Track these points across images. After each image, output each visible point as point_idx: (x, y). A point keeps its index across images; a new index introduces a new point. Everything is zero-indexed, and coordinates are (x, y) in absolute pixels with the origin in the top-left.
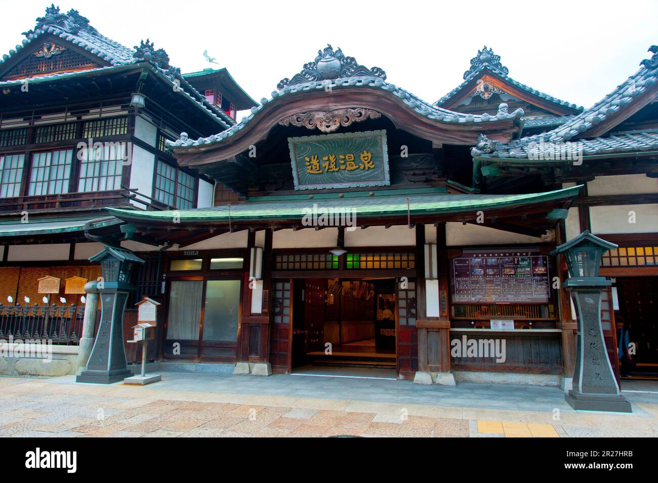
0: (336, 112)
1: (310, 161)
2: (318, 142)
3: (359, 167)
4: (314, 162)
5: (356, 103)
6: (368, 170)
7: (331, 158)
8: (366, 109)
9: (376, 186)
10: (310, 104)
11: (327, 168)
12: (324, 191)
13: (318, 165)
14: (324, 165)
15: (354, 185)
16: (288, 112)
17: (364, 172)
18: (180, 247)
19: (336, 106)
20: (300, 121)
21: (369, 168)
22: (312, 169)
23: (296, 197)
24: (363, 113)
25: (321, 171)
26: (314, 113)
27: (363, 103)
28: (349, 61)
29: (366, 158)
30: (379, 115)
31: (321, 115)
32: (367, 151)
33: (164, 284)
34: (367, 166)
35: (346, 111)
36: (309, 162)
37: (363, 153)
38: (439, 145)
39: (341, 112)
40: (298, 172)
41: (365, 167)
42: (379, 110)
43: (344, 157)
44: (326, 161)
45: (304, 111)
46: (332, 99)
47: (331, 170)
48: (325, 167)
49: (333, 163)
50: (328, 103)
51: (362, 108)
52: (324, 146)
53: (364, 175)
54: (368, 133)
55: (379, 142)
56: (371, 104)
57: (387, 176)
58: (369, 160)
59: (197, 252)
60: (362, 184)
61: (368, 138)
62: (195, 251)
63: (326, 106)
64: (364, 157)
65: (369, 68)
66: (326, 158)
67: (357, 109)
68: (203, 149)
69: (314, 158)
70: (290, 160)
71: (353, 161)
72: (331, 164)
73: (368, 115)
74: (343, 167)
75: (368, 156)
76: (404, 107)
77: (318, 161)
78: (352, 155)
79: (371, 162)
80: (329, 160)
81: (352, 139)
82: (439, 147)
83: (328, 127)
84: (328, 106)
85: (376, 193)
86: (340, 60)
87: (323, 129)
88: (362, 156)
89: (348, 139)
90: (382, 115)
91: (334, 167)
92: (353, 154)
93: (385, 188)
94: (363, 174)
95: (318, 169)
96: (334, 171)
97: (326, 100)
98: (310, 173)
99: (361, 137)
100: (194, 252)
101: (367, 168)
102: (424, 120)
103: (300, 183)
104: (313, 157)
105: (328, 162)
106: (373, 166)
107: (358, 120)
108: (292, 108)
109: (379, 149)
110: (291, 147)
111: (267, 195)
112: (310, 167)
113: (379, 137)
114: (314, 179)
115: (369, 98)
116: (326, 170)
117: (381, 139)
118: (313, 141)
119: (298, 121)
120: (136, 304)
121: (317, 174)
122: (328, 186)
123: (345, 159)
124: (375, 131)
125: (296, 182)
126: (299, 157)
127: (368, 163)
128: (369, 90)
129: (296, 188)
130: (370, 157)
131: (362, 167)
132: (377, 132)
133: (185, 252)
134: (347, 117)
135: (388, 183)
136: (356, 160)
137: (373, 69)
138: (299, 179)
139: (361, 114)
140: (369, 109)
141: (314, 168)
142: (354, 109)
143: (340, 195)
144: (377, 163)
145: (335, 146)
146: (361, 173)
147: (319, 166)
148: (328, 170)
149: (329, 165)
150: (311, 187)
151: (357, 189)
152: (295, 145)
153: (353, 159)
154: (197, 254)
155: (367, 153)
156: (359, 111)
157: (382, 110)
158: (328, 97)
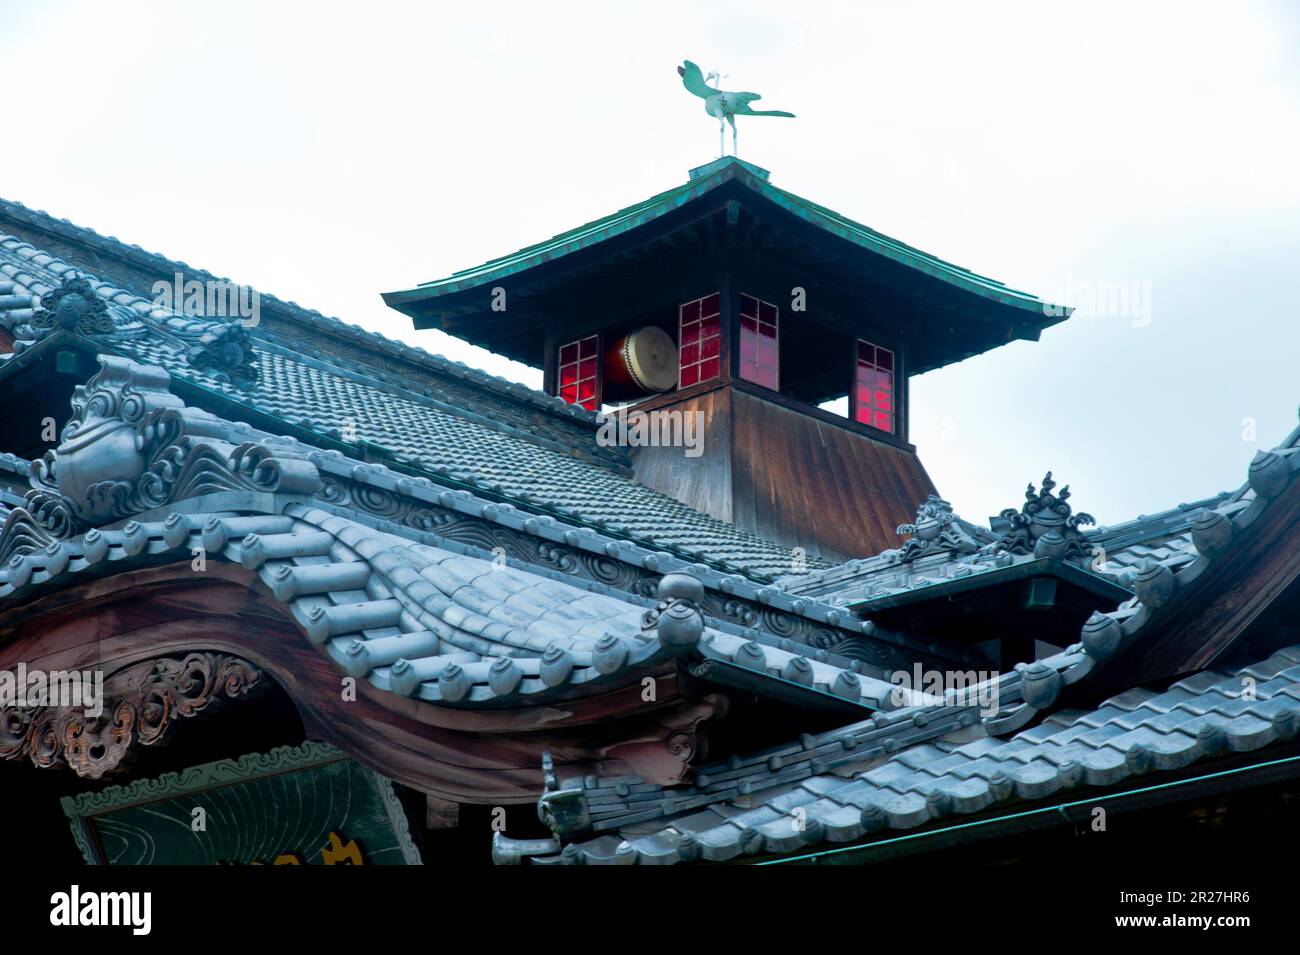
0: (126, 680)
8: (215, 653)
19: (122, 650)
20: (18, 737)
24: (206, 673)
27: (207, 627)
28: (163, 428)
30: (255, 678)
32: (339, 834)
35: (155, 671)
37: (330, 848)
38: (446, 813)
39: (137, 679)
42: (253, 656)
46: (111, 619)
50: (97, 639)
51: (202, 652)
56: (227, 628)
61: (328, 771)
65: (226, 455)
67: (190, 656)
73: (219, 682)
78: (297, 860)
83: (98, 752)
84: (99, 654)
86: (135, 431)
87: (84, 765)
90: (268, 677)
92: (295, 852)
97: (91, 630)
99: (304, 770)
107: (187, 708)
109: (377, 818)
118: (148, 805)
134: (155, 699)
137: (239, 454)
139: (198, 675)
140: (224, 655)
142: (178, 656)
145: (229, 818)
155: (345, 842)
156: (193, 666)
157: (264, 654)
158: (99, 608)
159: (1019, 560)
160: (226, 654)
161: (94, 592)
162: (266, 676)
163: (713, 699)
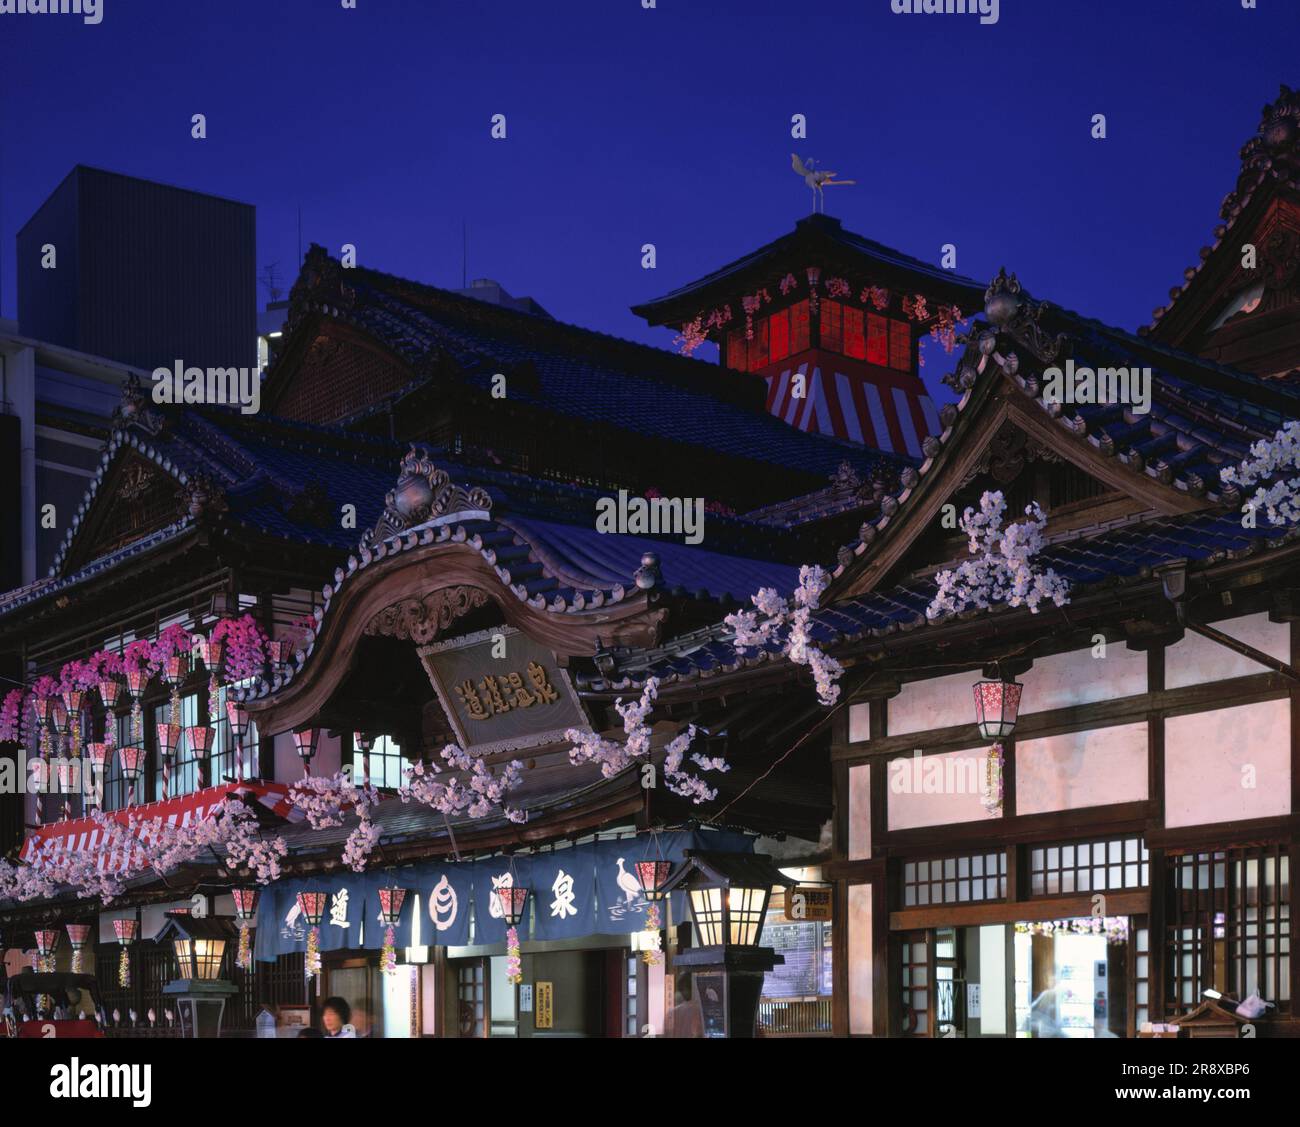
0: (431, 600)
1: (464, 693)
3: (536, 698)
4: (470, 694)
7: (491, 684)
8: (469, 586)
11: (492, 705)
12: (507, 757)
13: (477, 700)
14: (486, 701)
15: (543, 740)
17: (548, 709)
20: (389, 626)
21: (550, 699)
22: (472, 710)
24: (466, 596)
25: (487, 714)
26: (404, 604)
28: (440, 480)
29: (539, 679)
30: (485, 599)
32: (533, 663)
34: (546, 695)
35: (445, 595)
36: (464, 696)
39: (437, 598)
41: (544, 699)
42: (483, 587)
43: (505, 680)
44: (485, 690)
45: (392, 601)
46: (423, 570)
47: (500, 711)
48: (489, 705)
49: (497, 695)
50: (420, 579)
52: (474, 658)
56: (474, 574)
57: (584, 716)
58: (544, 683)
60: (556, 737)
63: (418, 588)
64: (535, 677)
66: (483, 685)
67: (459, 588)
69: (467, 687)
70: (434, 695)
71: (523, 687)
72: (496, 698)
73: (471, 600)
74: (514, 702)
75: (539, 675)
77: (474, 691)
78: (516, 675)
79: (550, 688)
80: (487, 688)
83: (424, 632)
84: (421, 587)
87: (418, 639)
88: (531, 674)
91: (501, 702)
92: (516, 671)
94: (548, 713)
95: (482, 709)
96: (504, 712)
97: (415, 575)
98: (473, 719)
101: (548, 701)
103: (468, 744)
104: (464, 685)
105: (489, 694)
106: (556, 694)
107: (459, 612)
108: (377, 597)
110: (426, 667)
112: (468, 706)
116: (493, 712)
119: (386, 625)
121: (484, 720)
122: (510, 746)
123: (510, 682)
125: (460, 741)
126: (448, 686)
127: (545, 688)
130: (543, 676)
131: (540, 700)
134: (446, 608)
136: (527, 685)
138: (463, 734)
139: (462, 596)
141: (474, 707)
143: (529, 762)
144: (558, 689)
146: (544, 712)
147: (481, 702)
149: (493, 699)
150: (486, 750)
152: (430, 662)
153: (520, 683)
155: (536, 666)
156: (460, 593)
157: (489, 587)
159: (867, 502)
160: (473, 587)
162: (490, 597)
163: (662, 610)
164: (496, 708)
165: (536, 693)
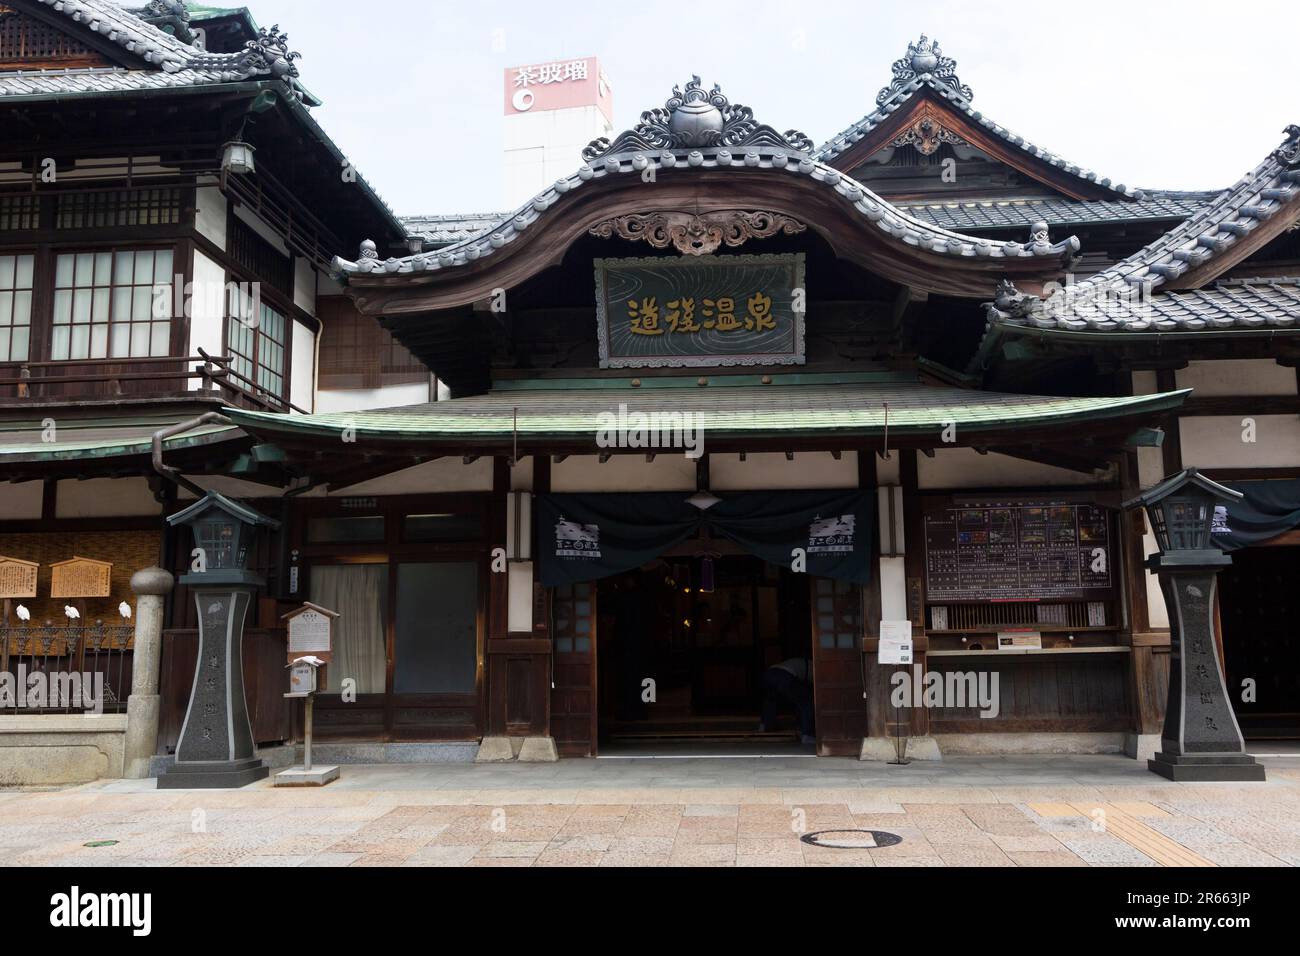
0: (714, 217)
1: (640, 306)
2: (660, 270)
3: (743, 325)
4: (649, 310)
5: (755, 200)
6: (760, 333)
7: (686, 304)
8: (775, 214)
9: (776, 364)
10: (657, 197)
11: (675, 324)
12: (667, 372)
13: (655, 317)
14: (668, 319)
15: (729, 361)
16: (609, 210)
17: (752, 335)
18: (330, 489)
19: (713, 203)
20: (636, 231)
21: (763, 327)
22: (641, 324)
23: (601, 383)
24: (771, 221)
25: (660, 331)
26: (665, 215)
27: (771, 202)
28: (740, 113)
29: (759, 308)
30: (803, 228)
31: (683, 220)
32: (762, 293)
33: (295, 571)
34: (760, 323)
35: (736, 215)
36: (637, 310)
37: (754, 298)
38: (920, 296)
39: (724, 217)
40: (609, 331)
41: (755, 326)
42: (802, 218)
43: (712, 304)
44: (675, 310)
45: (645, 210)
46: (705, 189)
47: (683, 330)
48: (671, 323)
49: (689, 315)
50: (696, 196)
51: (768, 212)
52: (672, 280)
53: (753, 342)
54: (768, 259)
55: (789, 277)
56: (785, 204)
57: (801, 346)
58: (764, 313)
59: (374, 500)
60: (747, 361)
61: (767, 267)
62: (369, 498)
63: (691, 204)
64: (756, 306)
65: (781, 132)
66: (674, 305)
67: (757, 213)
68: (420, 281)
69: (648, 304)
70: (594, 306)
71: (732, 313)
72: (685, 317)
73: (780, 226)
74: (708, 324)
75: (763, 304)
76: (854, 217)
77: (656, 308)
78: (731, 301)
79: (770, 317)
80: (680, 308)
81: (733, 267)
82: (922, 299)
83: (697, 246)
84: (697, 203)
85: (776, 380)
86: (721, 110)
87: (686, 249)
88: (751, 302)
89: (724, 268)
90: (809, 228)
91: (691, 322)
92: (732, 298)
93: (795, 368)
94: (751, 339)
95: (655, 325)
96: (689, 331)
97: (692, 192)
98: (635, 333)
99: (751, 266)
100: (365, 500)
101: (759, 329)
102: (895, 246)
103: (611, 354)
104: (645, 300)
105: (678, 313)
106: (773, 324)
107: (760, 235)
108: (618, 203)
109: (786, 289)
110: (599, 277)
111: (537, 376)
112: (639, 320)
113: (790, 268)
114: (643, 346)
115: (782, 194)
116: (672, 328)
117: (793, 272)
118: (648, 268)
119: (631, 230)
120: (283, 617)
121: (650, 336)
122: (674, 362)
123: (716, 306)
124: (782, 255)
125: (603, 350)
126: (613, 299)
127: (764, 317)
128: (783, 179)
129: (603, 364)
130: (767, 306)
131: (750, 325)
132: (786, 257)
133: (345, 501)
134: (735, 227)
135: (800, 359)
136: (741, 311)
137: (790, 133)
138: (610, 345)
139: (765, 223)
140: (782, 215)
141: (645, 322)
142: (751, 211)
143: (701, 380)
144: (782, 318)
145: (696, 279)
146: (745, 338)
147: (658, 320)
148: (677, 327)
149: (680, 318)
150: (636, 362)
151: (737, 370)
152: (608, 274)
153: (731, 308)
154: (375, 505)
155: (764, 296)
156: (761, 217)
157: (809, 218)
158: (697, 185)
161: (705, 177)
164: (678, 326)
165: (746, 319)
